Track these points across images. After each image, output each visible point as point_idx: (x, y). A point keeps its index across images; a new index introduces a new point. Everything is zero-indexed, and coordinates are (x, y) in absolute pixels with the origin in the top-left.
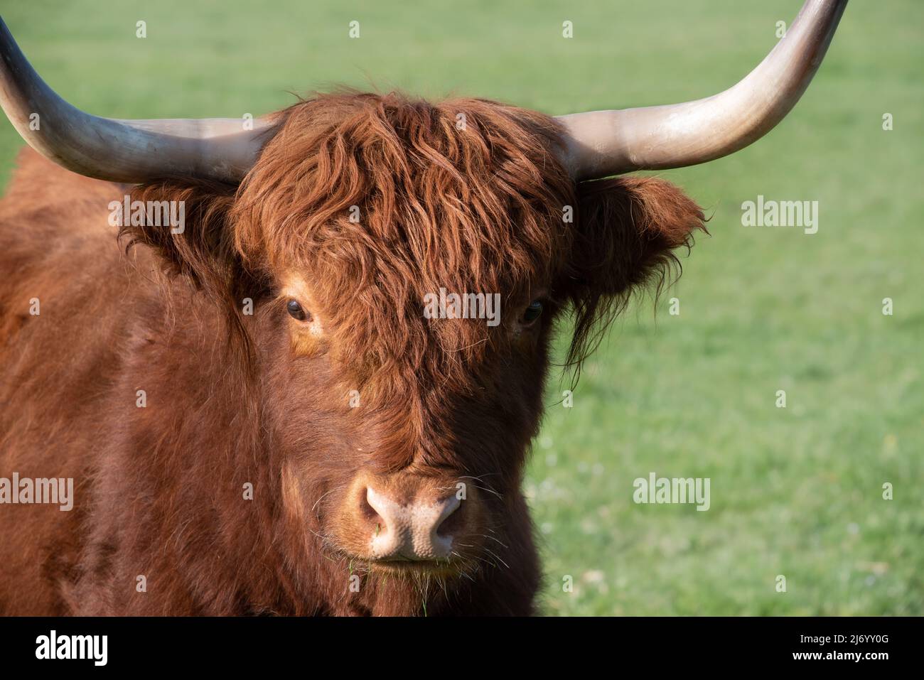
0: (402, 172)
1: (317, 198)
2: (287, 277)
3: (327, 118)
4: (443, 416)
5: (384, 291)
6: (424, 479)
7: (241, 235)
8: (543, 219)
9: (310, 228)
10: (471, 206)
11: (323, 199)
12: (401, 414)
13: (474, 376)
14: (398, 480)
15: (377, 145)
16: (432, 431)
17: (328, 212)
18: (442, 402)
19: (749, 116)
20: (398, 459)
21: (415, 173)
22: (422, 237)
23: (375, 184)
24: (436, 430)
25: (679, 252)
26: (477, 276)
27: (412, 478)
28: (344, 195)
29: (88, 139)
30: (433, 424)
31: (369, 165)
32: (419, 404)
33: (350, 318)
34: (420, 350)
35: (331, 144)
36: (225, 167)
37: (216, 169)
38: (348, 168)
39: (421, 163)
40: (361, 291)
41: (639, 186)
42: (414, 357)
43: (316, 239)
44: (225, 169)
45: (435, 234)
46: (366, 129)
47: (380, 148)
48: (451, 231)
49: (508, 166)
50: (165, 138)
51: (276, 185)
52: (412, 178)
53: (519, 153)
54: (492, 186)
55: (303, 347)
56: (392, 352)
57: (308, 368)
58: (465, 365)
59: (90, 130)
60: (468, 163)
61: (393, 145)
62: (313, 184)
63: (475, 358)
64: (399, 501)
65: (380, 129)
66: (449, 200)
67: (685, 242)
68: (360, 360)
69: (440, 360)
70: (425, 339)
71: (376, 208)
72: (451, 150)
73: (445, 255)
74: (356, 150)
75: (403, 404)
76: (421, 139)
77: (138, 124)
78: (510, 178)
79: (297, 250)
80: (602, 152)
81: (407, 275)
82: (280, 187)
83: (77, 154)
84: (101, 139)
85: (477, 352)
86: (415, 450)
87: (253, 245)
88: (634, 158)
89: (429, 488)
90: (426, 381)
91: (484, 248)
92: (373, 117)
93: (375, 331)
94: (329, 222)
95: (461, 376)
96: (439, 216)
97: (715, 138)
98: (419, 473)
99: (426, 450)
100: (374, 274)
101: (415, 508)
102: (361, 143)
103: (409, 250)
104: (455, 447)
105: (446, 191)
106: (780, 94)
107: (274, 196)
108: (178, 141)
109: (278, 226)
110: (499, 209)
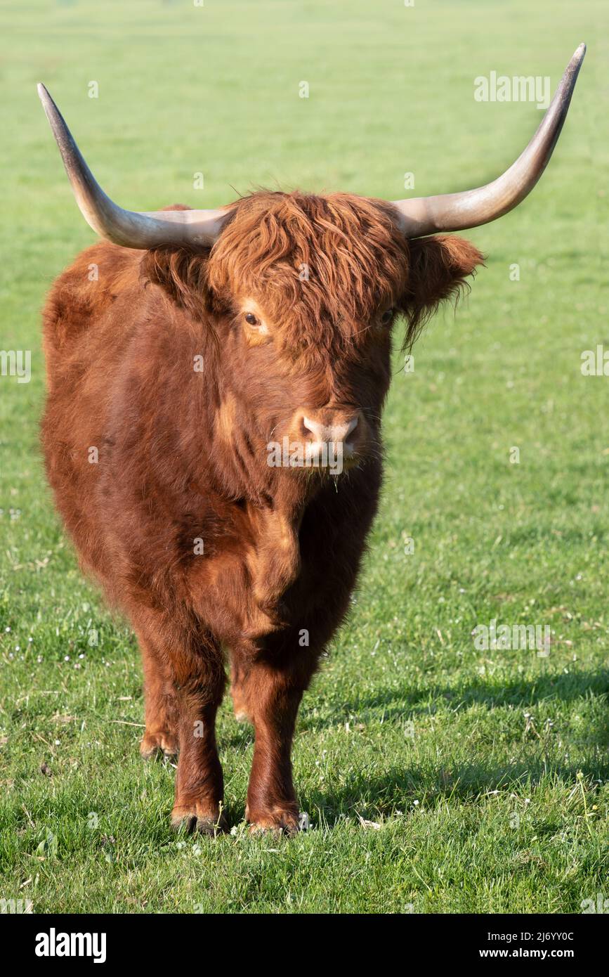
0: (311, 236)
1: (264, 252)
2: (243, 300)
3: (261, 207)
4: (344, 375)
5: (307, 305)
6: (337, 411)
7: (214, 277)
8: (395, 261)
9: (261, 269)
10: (354, 253)
11: (267, 253)
12: (320, 375)
13: (360, 352)
14: (322, 412)
15: (294, 220)
16: (339, 384)
17: (271, 260)
18: (343, 367)
19: (506, 197)
20: (321, 400)
21: (319, 235)
22: (327, 273)
23: (296, 244)
24: (341, 383)
25: (468, 279)
26: (361, 295)
27: (330, 411)
28: (279, 250)
29: (126, 224)
30: (339, 379)
31: (291, 232)
32: (330, 369)
33: (288, 321)
34: (330, 338)
35: (267, 220)
36: (201, 238)
37: (195, 239)
38: (280, 235)
39: (321, 230)
40: (294, 305)
41: (444, 240)
42: (327, 341)
43: (265, 276)
44: (201, 239)
45: (334, 271)
46: (286, 212)
47: (296, 222)
48: (343, 269)
49: (371, 230)
50: (166, 223)
51: (236, 246)
52: (317, 238)
53: (376, 223)
54: (365, 242)
55: (255, 341)
56: (314, 340)
57: (257, 353)
58: (355, 346)
59: (127, 218)
60: (349, 229)
61: (303, 220)
62: (259, 245)
63: (360, 342)
64: (324, 424)
65: (295, 211)
66: (340, 250)
67: (471, 273)
68: (295, 345)
69: (341, 343)
70: (332, 332)
71: (298, 256)
72: (337, 223)
73: (341, 282)
74: (283, 224)
75: (320, 369)
76: (319, 217)
77: (149, 214)
78: (374, 237)
79: (254, 283)
80: (420, 221)
81: (320, 295)
82: (239, 248)
83: (120, 232)
84: (132, 223)
85: (362, 339)
86: (330, 394)
87: (221, 283)
88: (438, 225)
89: (340, 415)
90: (334, 355)
91: (364, 277)
92: (288, 205)
93: (304, 328)
94: (272, 266)
95: (353, 351)
96: (336, 259)
97: (486, 211)
98: (333, 408)
99: (337, 395)
100: (301, 295)
101: (333, 427)
102: (284, 220)
103: (319, 280)
104: (352, 393)
105: (338, 245)
106: (525, 183)
107: (236, 253)
108: (173, 224)
109: (241, 269)
110: (371, 256)
